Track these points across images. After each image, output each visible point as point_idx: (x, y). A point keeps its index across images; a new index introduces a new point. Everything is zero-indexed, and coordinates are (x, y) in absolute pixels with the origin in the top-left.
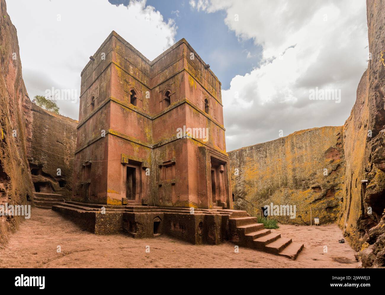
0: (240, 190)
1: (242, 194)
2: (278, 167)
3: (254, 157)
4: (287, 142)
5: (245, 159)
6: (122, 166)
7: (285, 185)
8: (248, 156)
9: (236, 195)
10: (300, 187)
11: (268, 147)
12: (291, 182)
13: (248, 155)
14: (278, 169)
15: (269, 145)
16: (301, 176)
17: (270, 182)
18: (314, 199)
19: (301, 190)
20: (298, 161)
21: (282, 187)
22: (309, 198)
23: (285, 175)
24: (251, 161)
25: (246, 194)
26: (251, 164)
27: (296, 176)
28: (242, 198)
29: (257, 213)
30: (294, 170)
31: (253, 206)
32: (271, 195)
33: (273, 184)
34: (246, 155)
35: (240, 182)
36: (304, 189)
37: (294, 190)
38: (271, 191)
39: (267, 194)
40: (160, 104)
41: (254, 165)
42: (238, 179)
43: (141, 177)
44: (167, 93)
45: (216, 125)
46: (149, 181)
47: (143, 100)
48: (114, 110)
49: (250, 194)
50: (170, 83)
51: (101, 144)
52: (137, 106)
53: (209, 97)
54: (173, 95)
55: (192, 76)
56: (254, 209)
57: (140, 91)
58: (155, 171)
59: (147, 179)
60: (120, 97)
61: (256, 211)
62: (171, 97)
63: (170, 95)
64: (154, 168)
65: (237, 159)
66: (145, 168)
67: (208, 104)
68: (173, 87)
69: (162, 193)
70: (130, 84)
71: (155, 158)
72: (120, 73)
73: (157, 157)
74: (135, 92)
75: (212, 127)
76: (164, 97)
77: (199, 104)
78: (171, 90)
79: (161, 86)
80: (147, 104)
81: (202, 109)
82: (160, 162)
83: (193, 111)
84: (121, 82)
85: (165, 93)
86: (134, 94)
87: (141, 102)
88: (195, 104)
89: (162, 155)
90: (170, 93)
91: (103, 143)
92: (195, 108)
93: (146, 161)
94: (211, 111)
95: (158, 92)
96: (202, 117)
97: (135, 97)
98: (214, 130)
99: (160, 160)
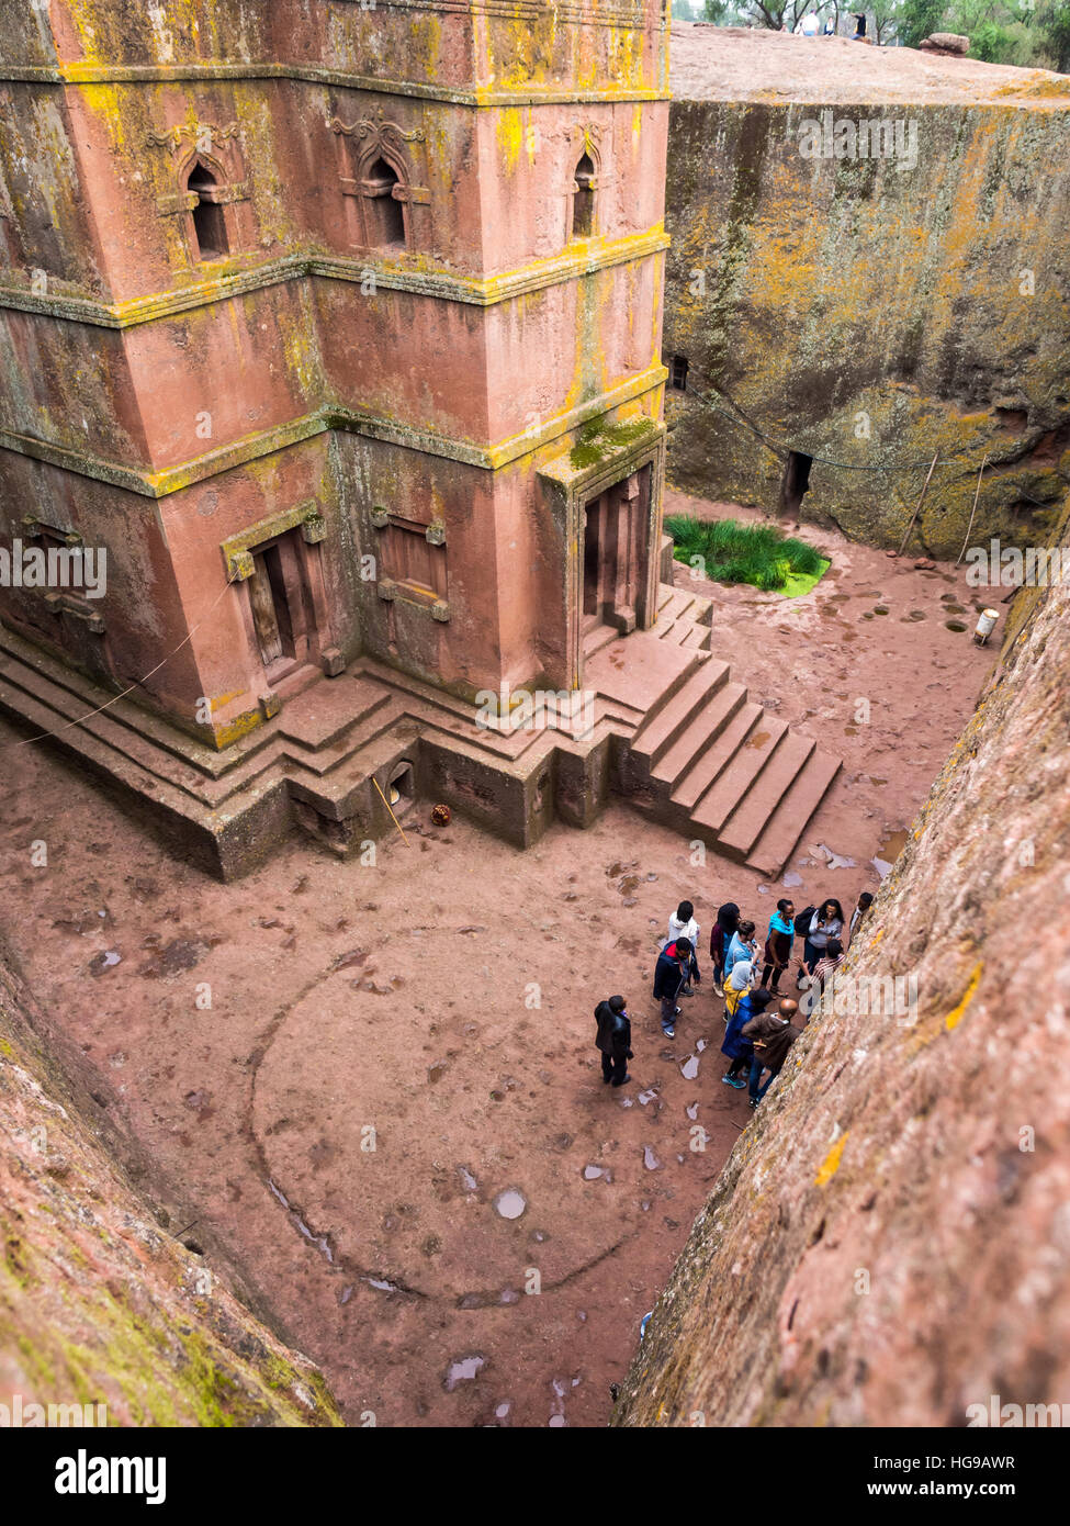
0: (719, 348)
1: (724, 373)
3: (815, 178)
4: (980, 139)
5: (768, 176)
6: (233, 593)
7: (907, 368)
9: (696, 369)
10: (957, 393)
12: (931, 360)
13: (787, 157)
16: (977, 347)
17: (852, 342)
18: (987, 459)
19: (958, 403)
20: (992, 266)
21: (894, 375)
22: (971, 449)
23: (918, 323)
24: (795, 195)
25: (740, 375)
26: (791, 213)
27: (956, 341)
28: (719, 390)
29: (768, 475)
30: (961, 307)
31: (759, 436)
32: (840, 403)
33: (860, 353)
34: (776, 152)
35: (722, 303)
36: (970, 405)
37: (933, 401)
38: (845, 384)
39: (826, 393)
40: (344, 209)
41: (802, 224)
43: (302, 571)
44: (383, 170)
45: (622, 268)
46: (336, 577)
47: (252, 186)
48: (146, 368)
49: (756, 377)
50: (398, 128)
51: (119, 511)
52: (232, 249)
53: (596, 133)
54: (419, 212)
55: (513, 103)
56: (760, 453)
57: (227, 144)
58: (355, 527)
59: (330, 573)
60: (153, 273)
61: (768, 464)
62: (404, 209)
63: (401, 198)
64: (348, 511)
65: (728, 164)
66: (318, 543)
67: (591, 177)
68: (416, 166)
69: (396, 624)
70: (178, 147)
71: (349, 472)
72: (116, 117)
73: (358, 475)
74: (210, 168)
75: (601, 298)
76: (363, 181)
77: (545, 237)
78: (405, 173)
79: (344, 99)
80: (275, 194)
81: (558, 245)
82: (374, 505)
83: (517, 316)
84: (138, 176)
85: (370, 163)
86: (205, 188)
87: (247, 205)
88: (526, 259)
89: (384, 480)
90: (397, 181)
91: (129, 513)
92: (528, 290)
93: (315, 508)
94: (605, 205)
95: (328, 125)
96: (559, 295)
97: (216, 201)
98: (609, 306)
99: (374, 496)
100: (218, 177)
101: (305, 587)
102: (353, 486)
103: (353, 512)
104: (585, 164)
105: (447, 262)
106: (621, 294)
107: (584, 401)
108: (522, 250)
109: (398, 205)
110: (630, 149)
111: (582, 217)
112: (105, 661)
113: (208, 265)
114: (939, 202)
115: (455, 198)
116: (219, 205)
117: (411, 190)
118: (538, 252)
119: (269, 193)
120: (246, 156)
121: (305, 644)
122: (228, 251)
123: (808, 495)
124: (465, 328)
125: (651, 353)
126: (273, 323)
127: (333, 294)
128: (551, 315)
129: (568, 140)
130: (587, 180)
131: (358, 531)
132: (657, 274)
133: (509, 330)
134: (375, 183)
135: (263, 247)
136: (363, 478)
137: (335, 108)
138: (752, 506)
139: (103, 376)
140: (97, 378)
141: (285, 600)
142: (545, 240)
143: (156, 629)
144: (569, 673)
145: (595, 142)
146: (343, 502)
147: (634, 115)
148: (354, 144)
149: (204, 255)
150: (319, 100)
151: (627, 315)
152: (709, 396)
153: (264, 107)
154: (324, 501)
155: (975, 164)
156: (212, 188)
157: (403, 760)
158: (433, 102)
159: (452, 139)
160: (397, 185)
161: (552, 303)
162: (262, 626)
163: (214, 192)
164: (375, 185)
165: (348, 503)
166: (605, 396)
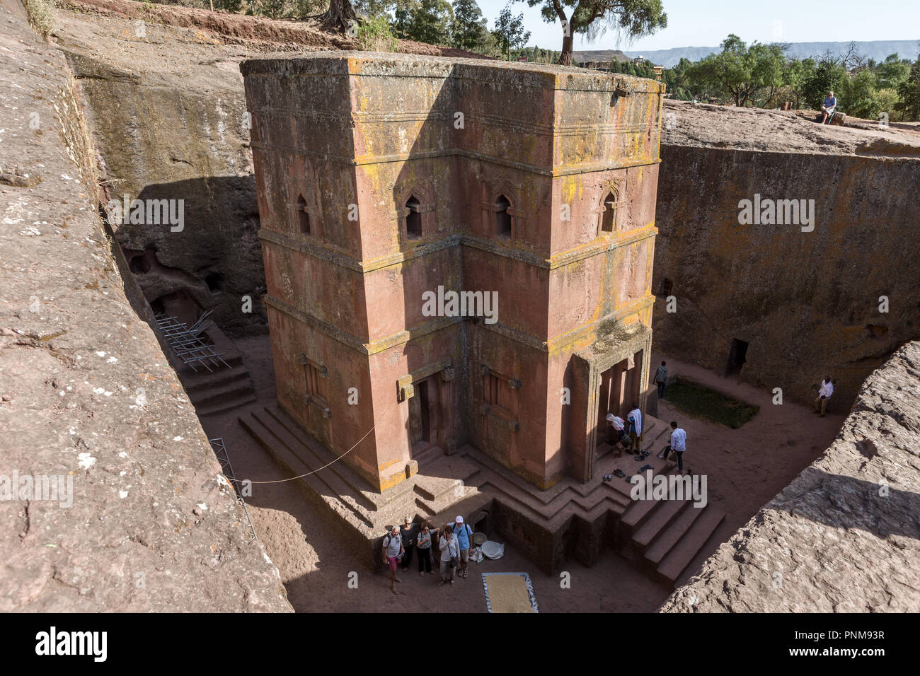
0: (691, 277)
1: (694, 290)
2: (803, 244)
4: (850, 174)
5: (723, 187)
6: (400, 405)
7: (808, 297)
8: (732, 179)
9: (678, 286)
10: (842, 313)
11: (795, 171)
12: (823, 293)
13: (733, 176)
14: (802, 250)
15: (800, 165)
16: (853, 288)
17: (773, 280)
18: (862, 355)
19: (842, 319)
20: (860, 243)
21: (800, 300)
22: (852, 347)
23: (815, 271)
25: (704, 293)
27: (840, 283)
28: (691, 299)
29: (720, 351)
31: (714, 329)
32: (766, 313)
33: (777, 286)
34: (729, 174)
35: (693, 252)
36: (850, 320)
37: (825, 317)
38: (768, 303)
39: (756, 308)
40: (482, 216)
42: (690, 239)
43: (439, 394)
44: (503, 200)
45: (629, 246)
46: (457, 399)
47: (436, 205)
48: (373, 291)
49: (714, 294)
50: (512, 182)
51: (349, 359)
52: (423, 234)
53: (617, 182)
54: (520, 222)
55: (572, 173)
56: (716, 337)
57: (427, 186)
58: (471, 373)
59: (454, 397)
60: (383, 246)
61: (721, 345)
62: (512, 219)
63: (511, 213)
64: (468, 364)
65: (699, 179)
66: (449, 381)
67: (612, 203)
68: (520, 200)
69: (487, 429)
70: (403, 188)
71: (470, 344)
72: (377, 178)
73: (475, 346)
74: (417, 197)
75: (616, 262)
76: (493, 204)
77: (585, 233)
78: (514, 202)
79: (486, 167)
80: (447, 207)
81: (593, 237)
82: (481, 363)
83: (568, 274)
84: (383, 203)
85: (497, 196)
86: (413, 206)
87: (433, 213)
88: (574, 245)
89: (488, 350)
90: (510, 205)
91: (353, 361)
92: (575, 260)
93: (450, 361)
94: (621, 216)
95: (478, 177)
96: (592, 262)
97: (418, 212)
98: (621, 266)
99: (482, 357)
100: (421, 202)
101: (439, 404)
102: (471, 351)
103: (470, 364)
104: (610, 197)
105: (532, 246)
106: (628, 260)
107: (604, 315)
108: (573, 241)
109: (509, 217)
110: (636, 188)
111: (608, 222)
112: (328, 434)
113: (411, 241)
114: (825, 206)
115: (538, 217)
116: (420, 213)
117: (515, 211)
118: (581, 241)
119: (445, 207)
120: (436, 190)
121: (436, 434)
122: (421, 234)
123: (746, 365)
124: (539, 279)
125: (645, 289)
126: (439, 268)
127: (472, 254)
128: (587, 272)
129: (601, 187)
130: (611, 204)
131: (472, 376)
132: (650, 248)
133: (563, 281)
134: (498, 205)
135: (439, 232)
136: (478, 348)
137: (482, 170)
138: (710, 368)
139: (351, 293)
140: (348, 293)
141: (427, 409)
142: (586, 235)
143: (357, 421)
144: (586, 468)
145: (616, 186)
146: (465, 359)
147: (639, 172)
148: (489, 188)
149: (409, 236)
150: (475, 167)
151: (631, 270)
152: (685, 303)
153: (447, 168)
154: (455, 358)
155: (847, 187)
156: (418, 206)
157: (484, 510)
158: (530, 173)
159: (539, 190)
160: (509, 208)
161: (588, 266)
162: (414, 423)
163: (418, 208)
164: (498, 207)
165: (468, 360)
166: (615, 313)
